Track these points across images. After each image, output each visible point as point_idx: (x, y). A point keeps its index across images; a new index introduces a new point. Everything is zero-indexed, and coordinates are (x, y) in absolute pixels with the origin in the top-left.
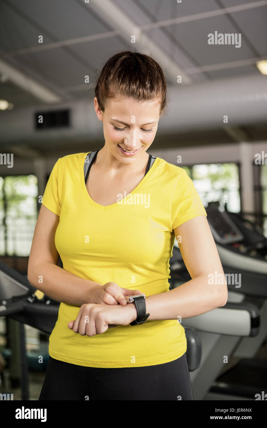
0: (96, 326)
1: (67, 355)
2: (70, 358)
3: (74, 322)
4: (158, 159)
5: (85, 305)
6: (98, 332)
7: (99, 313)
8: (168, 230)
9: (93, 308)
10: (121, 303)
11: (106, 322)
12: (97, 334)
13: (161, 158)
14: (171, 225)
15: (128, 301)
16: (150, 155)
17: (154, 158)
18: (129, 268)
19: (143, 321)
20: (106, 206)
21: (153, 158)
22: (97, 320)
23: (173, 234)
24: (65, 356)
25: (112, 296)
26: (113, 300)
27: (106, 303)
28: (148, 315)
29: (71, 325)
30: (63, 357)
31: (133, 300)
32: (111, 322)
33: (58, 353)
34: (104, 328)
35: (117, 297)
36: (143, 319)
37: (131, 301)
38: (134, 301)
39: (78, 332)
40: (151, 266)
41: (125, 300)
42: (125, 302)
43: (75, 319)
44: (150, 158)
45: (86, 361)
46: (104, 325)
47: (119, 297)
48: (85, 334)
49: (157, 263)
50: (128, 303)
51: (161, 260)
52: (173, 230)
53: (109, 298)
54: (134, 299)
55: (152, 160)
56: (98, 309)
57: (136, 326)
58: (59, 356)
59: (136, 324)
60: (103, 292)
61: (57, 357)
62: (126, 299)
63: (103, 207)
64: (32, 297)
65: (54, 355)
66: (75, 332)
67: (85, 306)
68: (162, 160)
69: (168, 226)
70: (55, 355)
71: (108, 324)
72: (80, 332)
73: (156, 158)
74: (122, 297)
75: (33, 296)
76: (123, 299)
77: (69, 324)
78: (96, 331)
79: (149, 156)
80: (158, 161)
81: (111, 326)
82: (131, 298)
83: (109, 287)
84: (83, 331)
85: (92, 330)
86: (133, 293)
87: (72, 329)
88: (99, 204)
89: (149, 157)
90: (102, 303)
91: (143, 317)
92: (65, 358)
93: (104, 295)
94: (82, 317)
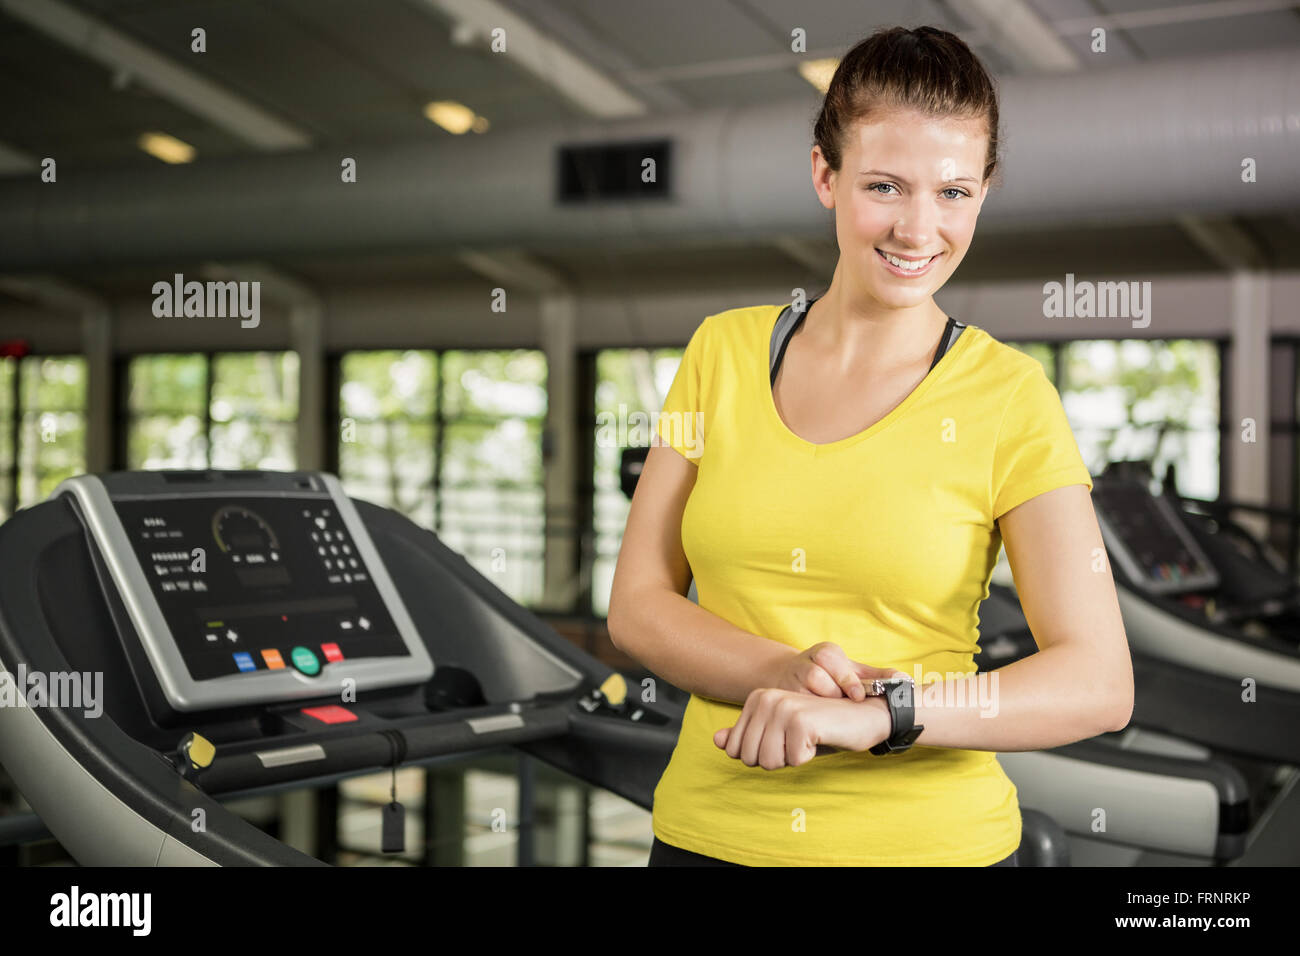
0: (785, 746)
1: (702, 836)
2: (711, 842)
3: (730, 732)
4: (970, 329)
5: (761, 690)
6: (790, 761)
7: (795, 713)
8: (980, 518)
9: (781, 700)
10: (851, 694)
11: (812, 740)
12: (787, 764)
13: (980, 328)
14: (991, 504)
15: (870, 690)
16: (950, 319)
17: (961, 327)
18: (871, 612)
19: (907, 744)
20: (822, 446)
21: (957, 326)
22: (790, 731)
23: (997, 532)
24: (698, 838)
25: (830, 674)
26: (830, 686)
27: (813, 692)
28: (920, 729)
29: (722, 737)
30: (693, 840)
31: (883, 689)
32: (825, 739)
33: (677, 829)
34: (806, 754)
35: (840, 679)
36: (907, 741)
37: (878, 691)
38: (885, 693)
39: (738, 757)
40: (928, 612)
41: (861, 686)
42: (860, 693)
43: (732, 726)
44: (950, 325)
45: (751, 852)
46: (808, 746)
47: (848, 677)
48: (757, 764)
49: (945, 608)
50: (868, 696)
51: (956, 600)
52: (996, 522)
53: (821, 679)
54: (885, 685)
55: (955, 331)
56: (792, 702)
57: (886, 755)
58: (679, 836)
59: (888, 750)
60: (808, 663)
61: (676, 839)
62: (864, 685)
63: (813, 447)
64: (593, 700)
65: (665, 834)
66: (732, 757)
67: (760, 695)
68: (981, 332)
69: (982, 506)
70: (671, 834)
71: (816, 742)
72: (743, 756)
73: (965, 328)
74: (855, 679)
75: (597, 694)
76: (856, 685)
77: (718, 736)
78: (786, 759)
79: (947, 319)
80: (971, 336)
81: (823, 749)
82: (879, 683)
83: (823, 651)
84: (751, 754)
85: (776, 755)
86: (882, 674)
87: (724, 748)
88: (803, 437)
89: (948, 324)
90: (802, 690)
91: (907, 733)
92: (697, 842)
93: (808, 671)
94: (752, 721)
